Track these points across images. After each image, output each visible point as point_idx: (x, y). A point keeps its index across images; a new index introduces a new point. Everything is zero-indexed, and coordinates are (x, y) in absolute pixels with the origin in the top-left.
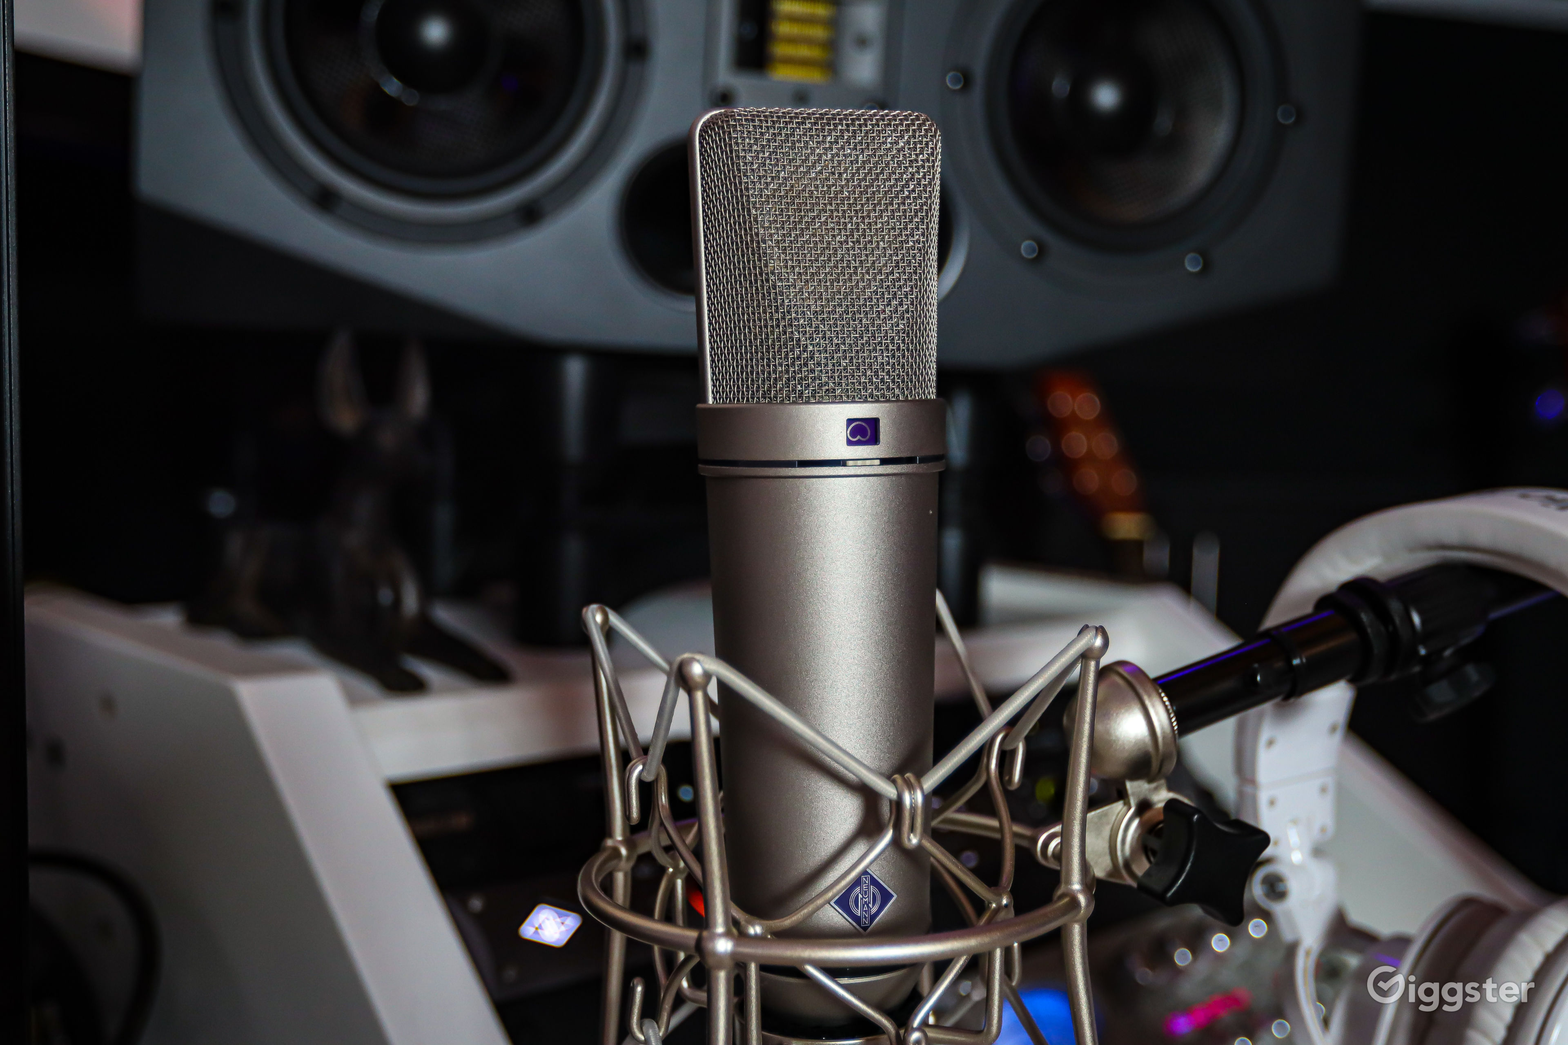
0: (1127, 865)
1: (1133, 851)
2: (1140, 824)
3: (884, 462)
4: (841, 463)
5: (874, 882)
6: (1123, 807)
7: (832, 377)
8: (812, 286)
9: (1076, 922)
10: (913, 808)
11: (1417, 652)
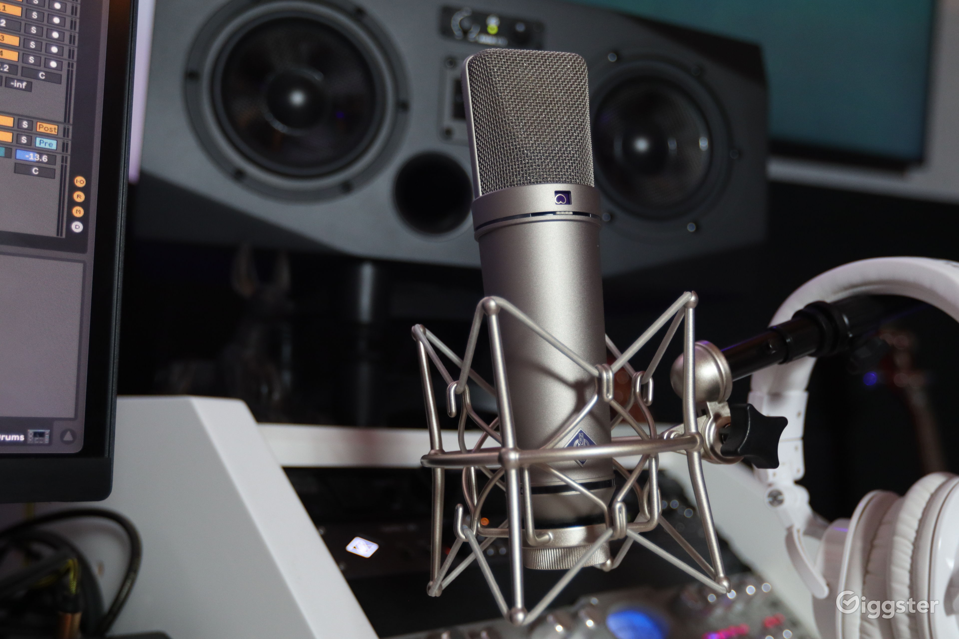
0: (712, 448)
1: (715, 440)
2: (717, 427)
3: (575, 213)
4: (554, 213)
5: (586, 437)
6: (707, 418)
7: (545, 171)
8: (531, 129)
9: (695, 450)
10: (608, 380)
11: (847, 336)
